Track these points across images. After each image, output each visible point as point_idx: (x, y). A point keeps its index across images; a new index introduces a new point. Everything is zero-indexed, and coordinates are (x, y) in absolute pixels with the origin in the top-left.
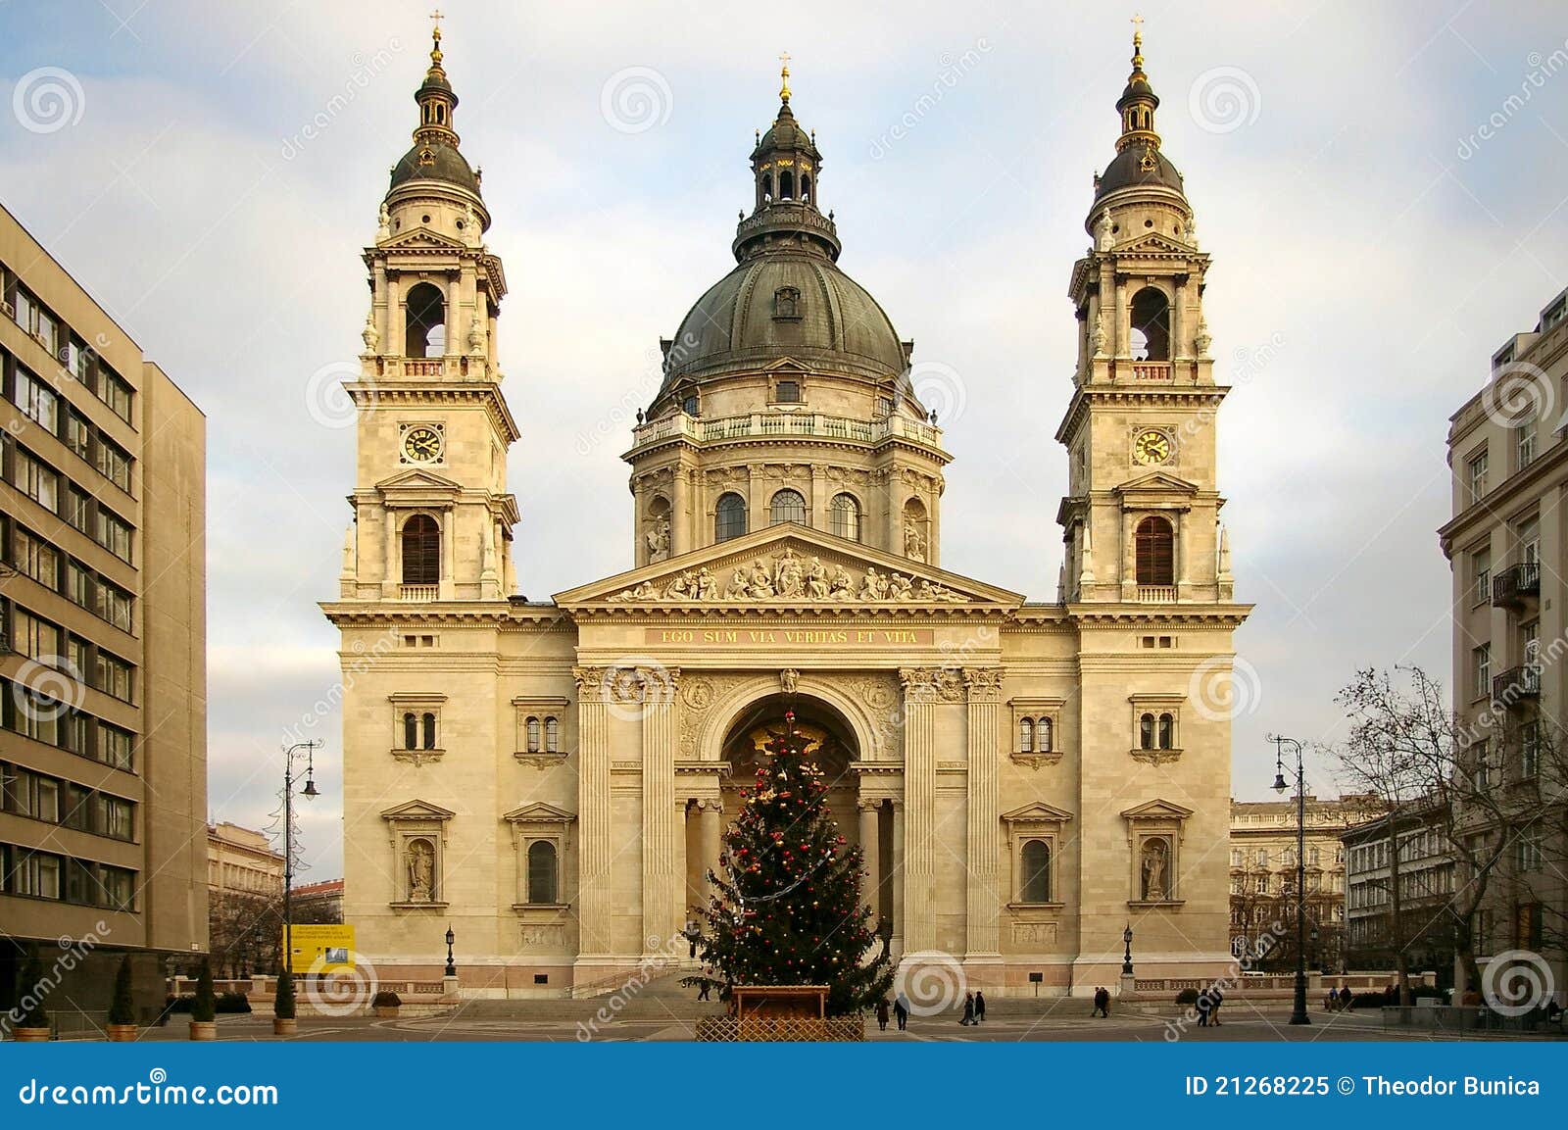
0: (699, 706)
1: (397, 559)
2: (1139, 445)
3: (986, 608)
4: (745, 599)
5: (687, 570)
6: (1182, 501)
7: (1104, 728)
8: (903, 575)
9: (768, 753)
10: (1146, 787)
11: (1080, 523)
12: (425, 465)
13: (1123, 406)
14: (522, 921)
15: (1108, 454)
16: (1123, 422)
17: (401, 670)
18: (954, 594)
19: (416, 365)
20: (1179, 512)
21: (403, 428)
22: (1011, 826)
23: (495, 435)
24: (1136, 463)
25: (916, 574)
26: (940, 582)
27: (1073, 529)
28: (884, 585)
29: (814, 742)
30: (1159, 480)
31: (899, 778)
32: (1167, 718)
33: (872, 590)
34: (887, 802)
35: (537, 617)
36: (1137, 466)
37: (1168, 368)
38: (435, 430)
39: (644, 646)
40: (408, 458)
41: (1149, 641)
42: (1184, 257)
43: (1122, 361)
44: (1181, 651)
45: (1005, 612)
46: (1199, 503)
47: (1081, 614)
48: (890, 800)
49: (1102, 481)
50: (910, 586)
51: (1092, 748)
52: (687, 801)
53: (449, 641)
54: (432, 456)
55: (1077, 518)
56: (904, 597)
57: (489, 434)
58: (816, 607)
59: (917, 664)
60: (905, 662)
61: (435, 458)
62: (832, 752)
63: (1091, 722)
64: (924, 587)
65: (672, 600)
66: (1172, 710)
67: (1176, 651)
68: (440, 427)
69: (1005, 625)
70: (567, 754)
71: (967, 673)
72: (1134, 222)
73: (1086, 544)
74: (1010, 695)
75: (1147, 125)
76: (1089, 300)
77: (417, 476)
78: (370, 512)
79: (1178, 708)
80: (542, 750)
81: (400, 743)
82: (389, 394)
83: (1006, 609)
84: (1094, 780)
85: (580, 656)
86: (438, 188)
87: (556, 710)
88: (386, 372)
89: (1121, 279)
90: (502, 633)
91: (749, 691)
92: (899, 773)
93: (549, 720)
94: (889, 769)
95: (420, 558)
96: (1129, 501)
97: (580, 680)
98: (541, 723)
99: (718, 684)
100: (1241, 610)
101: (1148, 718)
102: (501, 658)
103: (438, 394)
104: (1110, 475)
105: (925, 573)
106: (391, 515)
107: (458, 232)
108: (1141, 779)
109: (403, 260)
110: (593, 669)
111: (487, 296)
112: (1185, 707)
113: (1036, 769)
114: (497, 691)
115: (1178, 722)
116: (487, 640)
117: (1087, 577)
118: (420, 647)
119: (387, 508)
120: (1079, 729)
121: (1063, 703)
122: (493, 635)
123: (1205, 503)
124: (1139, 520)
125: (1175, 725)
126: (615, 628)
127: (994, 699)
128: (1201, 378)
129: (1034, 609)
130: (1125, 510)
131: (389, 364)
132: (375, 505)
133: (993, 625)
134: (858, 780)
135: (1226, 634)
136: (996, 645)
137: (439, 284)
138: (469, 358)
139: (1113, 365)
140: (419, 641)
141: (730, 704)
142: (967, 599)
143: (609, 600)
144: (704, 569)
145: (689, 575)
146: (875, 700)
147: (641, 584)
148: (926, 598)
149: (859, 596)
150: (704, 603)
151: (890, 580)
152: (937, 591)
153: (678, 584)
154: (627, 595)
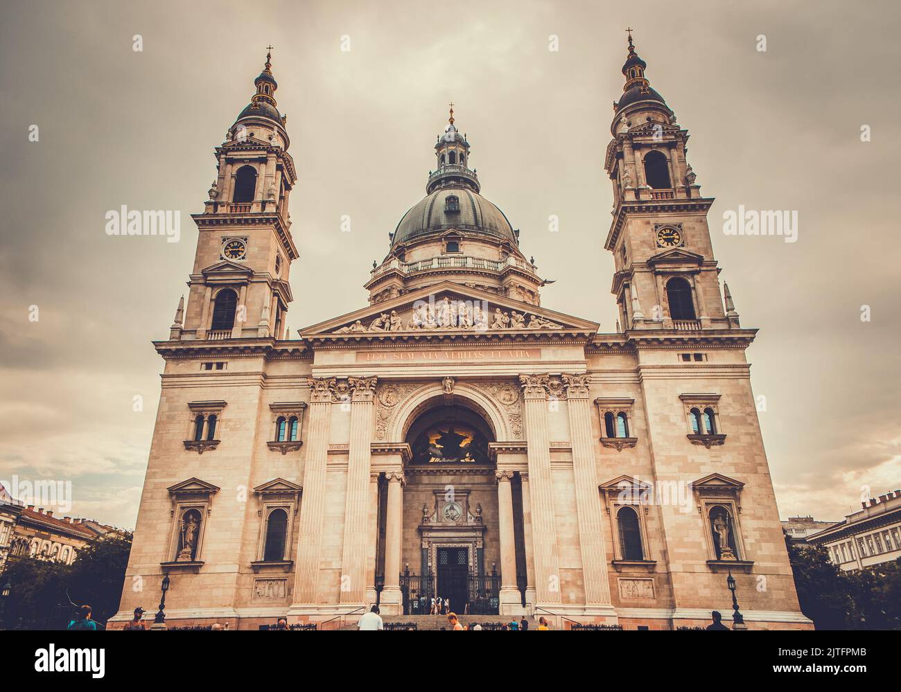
0: (389, 405)
1: (209, 315)
2: (659, 236)
3: (575, 332)
4: (419, 330)
5: (384, 313)
6: (694, 267)
7: (665, 419)
8: (518, 312)
9: (438, 446)
10: (704, 464)
11: (627, 286)
12: (234, 260)
13: (648, 214)
14: (258, 576)
15: (641, 242)
16: (648, 223)
17: (201, 386)
18: (552, 324)
19: (236, 207)
20: (693, 273)
21: (224, 240)
22: (607, 495)
23: (279, 246)
24: (659, 246)
25: (526, 312)
26: (543, 316)
27: (624, 292)
28: (507, 320)
29: (468, 438)
30: (676, 254)
31: (524, 455)
32: (709, 412)
33: (499, 322)
34: (516, 473)
35: (290, 349)
36: (661, 248)
37: (672, 193)
38: (243, 242)
39: (354, 363)
40: (225, 257)
41: (686, 358)
42: (673, 132)
43: (643, 189)
44: (710, 363)
45: (587, 335)
46: (705, 268)
47: (637, 338)
48: (519, 472)
49: (640, 258)
50: (523, 320)
51: (658, 434)
52: (378, 474)
53: (233, 366)
54: (239, 255)
55: (625, 283)
56: (520, 326)
57: (275, 245)
58: (464, 334)
59: (531, 372)
60: (525, 371)
61: (240, 257)
62: (479, 444)
63: (655, 414)
64: (532, 319)
65: (373, 332)
66: (712, 406)
67: (707, 363)
68: (246, 239)
69: (587, 345)
70: (302, 442)
71: (565, 378)
72: (640, 120)
73: (634, 295)
74: (595, 396)
75: (641, 76)
76: (617, 163)
77: (228, 266)
78: (197, 289)
79: (716, 404)
80: (286, 440)
81: (191, 437)
82: (218, 221)
83: (587, 333)
84: (663, 458)
85: (314, 371)
86: (259, 119)
87: (298, 412)
88: (219, 212)
89: (636, 147)
90: (268, 361)
91: (422, 393)
92: (524, 451)
93: (293, 420)
94: (516, 448)
95: (224, 315)
96: (659, 267)
97: (312, 387)
98: (287, 420)
99: (402, 389)
100: (748, 333)
101: (695, 411)
102: (265, 376)
103: (246, 221)
104: (644, 254)
105: (532, 310)
106: (209, 289)
107: (268, 141)
108: (698, 459)
109: (235, 153)
110: (321, 379)
111: (283, 175)
112: (721, 403)
113: (619, 450)
114: (260, 399)
115: (718, 414)
116: (257, 365)
117: (637, 315)
118: (214, 370)
119: (207, 285)
120: (646, 420)
121: (632, 402)
122: (261, 361)
123: (709, 268)
124: (666, 281)
125: (716, 416)
126: (338, 352)
127: (585, 396)
128: (694, 196)
129: (605, 336)
130: (657, 274)
131: (221, 206)
132: (200, 284)
133: (580, 345)
134: (495, 457)
135: (740, 351)
136: (583, 358)
137: (255, 166)
138: (267, 201)
139: (637, 192)
140: (214, 366)
141: (409, 403)
142: (561, 327)
143: (334, 333)
144: (393, 312)
145: (384, 316)
146: (504, 399)
147: (354, 322)
148: (535, 327)
149: (491, 327)
150: (393, 333)
151: (510, 316)
152: (541, 322)
153: (377, 321)
154: (345, 329)
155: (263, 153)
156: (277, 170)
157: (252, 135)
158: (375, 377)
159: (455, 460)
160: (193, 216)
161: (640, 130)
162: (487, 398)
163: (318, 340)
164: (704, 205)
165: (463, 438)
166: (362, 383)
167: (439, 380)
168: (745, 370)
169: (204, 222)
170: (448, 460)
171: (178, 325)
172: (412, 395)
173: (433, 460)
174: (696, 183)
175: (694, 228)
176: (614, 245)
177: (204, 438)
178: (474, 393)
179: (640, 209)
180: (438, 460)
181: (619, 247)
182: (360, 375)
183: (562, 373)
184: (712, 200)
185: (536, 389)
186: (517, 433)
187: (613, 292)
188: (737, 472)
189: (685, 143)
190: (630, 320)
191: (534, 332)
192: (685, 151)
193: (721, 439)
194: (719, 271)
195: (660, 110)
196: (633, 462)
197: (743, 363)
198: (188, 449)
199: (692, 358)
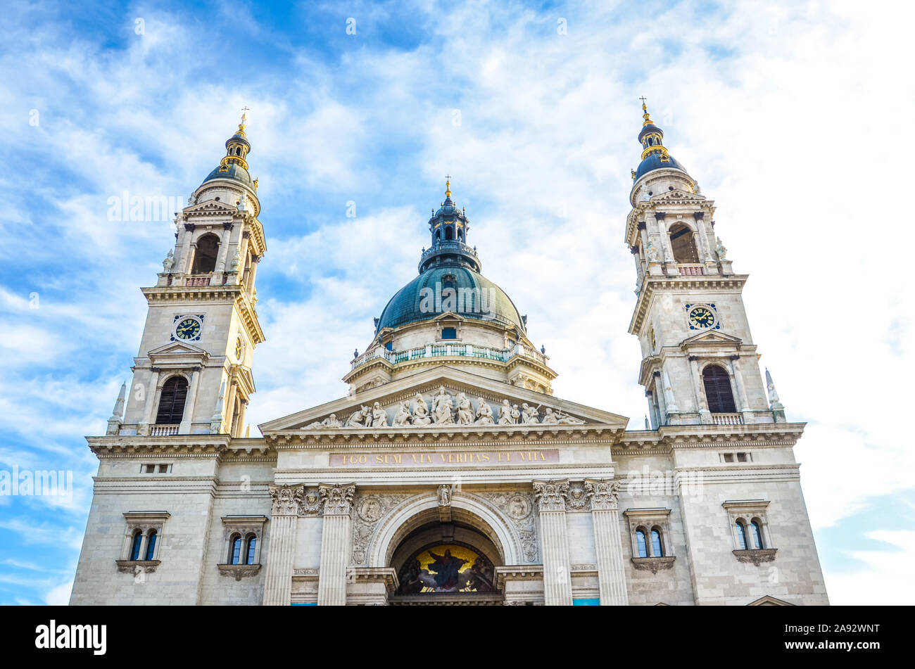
0: (370, 520)
1: (154, 406)
2: (691, 316)
3: (599, 428)
4: (408, 425)
5: (364, 404)
6: (732, 351)
8: (531, 404)
9: (431, 572)
10: (753, 585)
11: (657, 374)
12: (187, 341)
13: (678, 291)
15: (672, 322)
16: (678, 301)
17: (140, 492)
18: (572, 418)
19: (194, 279)
20: (732, 358)
23: (241, 326)
24: (692, 328)
25: (541, 404)
26: (560, 409)
27: (653, 381)
28: (516, 413)
29: (468, 562)
30: (711, 336)
31: (539, 582)
32: (755, 521)
33: (507, 416)
35: (249, 448)
36: (693, 330)
37: (702, 268)
38: (199, 320)
39: (327, 467)
40: (176, 337)
41: (728, 457)
42: (698, 202)
43: (670, 263)
44: (755, 463)
45: (614, 432)
46: (743, 353)
47: (673, 435)
48: (532, 603)
49: (671, 341)
50: (537, 414)
51: (700, 550)
53: (180, 468)
54: (193, 336)
55: (655, 370)
56: (533, 421)
58: (464, 431)
59: (547, 478)
60: (540, 476)
61: (195, 337)
62: (483, 570)
63: (695, 527)
64: (548, 412)
65: (351, 428)
66: (760, 514)
67: (752, 464)
68: (202, 317)
69: (614, 445)
70: (261, 566)
71: (588, 484)
72: (661, 188)
73: (667, 384)
74: (625, 506)
75: (659, 144)
76: (639, 235)
77: (179, 347)
78: (142, 374)
79: (765, 511)
80: (240, 562)
81: (125, 555)
82: (171, 296)
83: (614, 429)
84: (707, 580)
85: (277, 476)
86: (227, 182)
87: (257, 527)
88: (173, 284)
89: (660, 216)
90: (221, 463)
91: (412, 505)
92: (538, 575)
93: (251, 537)
94: (530, 573)
95: (171, 408)
96: (694, 351)
97: (274, 496)
98: (243, 538)
99: (387, 501)
100: (795, 428)
101: (740, 522)
102: (218, 482)
103: (204, 294)
104: (675, 336)
105: (548, 402)
106: (156, 375)
107: (236, 205)
108: (747, 579)
109: (197, 219)
110: (286, 487)
111: (250, 244)
112: (770, 511)
113: (654, 572)
114: (211, 511)
115: (767, 524)
116: (207, 467)
117: (672, 408)
118: (156, 473)
119: (153, 370)
120: (685, 534)
121: (669, 513)
122: (212, 463)
123: (748, 353)
124: (702, 368)
125: (765, 527)
126: (306, 453)
127: (613, 506)
128: (725, 271)
129: (635, 434)
130: (691, 359)
131: (176, 278)
132: (146, 368)
133: (605, 444)
134: (503, 584)
135: (788, 449)
136: (610, 461)
137: (218, 232)
138: (229, 273)
139: (664, 266)
140: (157, 468)
141: (395, 518)
142: (582, 422)
143: (302, 428)
144: (377, 403)
145: (365, 409)
146: (514, 513)
147: (328, 416)
148: (550, 422)
149: (497, 423)
150: (376, 430)
151: (521, 409)
152: (559, 416)
153: (357, 416)
154: (316, 424)
155: (229, 219)
156: (243, 237)
157: (217, 199)
158: (352, 484)
159: (453, 589)
160: (143, 289)
161: (663, 199)
162: (493, 511)
163: (283, 437)
164: (737, 283)
165: (462, 563)
166: (338, 491)
167: (434, 488)
168: (794, 471)
169: (154, 296)
170: (444, 590)
171: (117, 418)
172: (398, 507)
173: (424, 590)
174: (728, 257)
175: (729, 308)
176: (639, 328)
177: (141, 556)
178: (478, 505)
179: (668, 284)
180: (431, 590)
181: (646, 330)
182: (334, 481)
183: (586, 479)
184: (747, 276)
185: (554, 499)
186: (530, 554)
187: (641, 382)
188: (790, 593)
189: (712, 215)
190: (662, 415)
191: (550, 429)
192: (713, 223)
193: (771, 555)
194: (759, 356)
195: (683, 179)
196: (671, 587)
197: (791, 463)
198: (121, 570)
199: (735, 457)
